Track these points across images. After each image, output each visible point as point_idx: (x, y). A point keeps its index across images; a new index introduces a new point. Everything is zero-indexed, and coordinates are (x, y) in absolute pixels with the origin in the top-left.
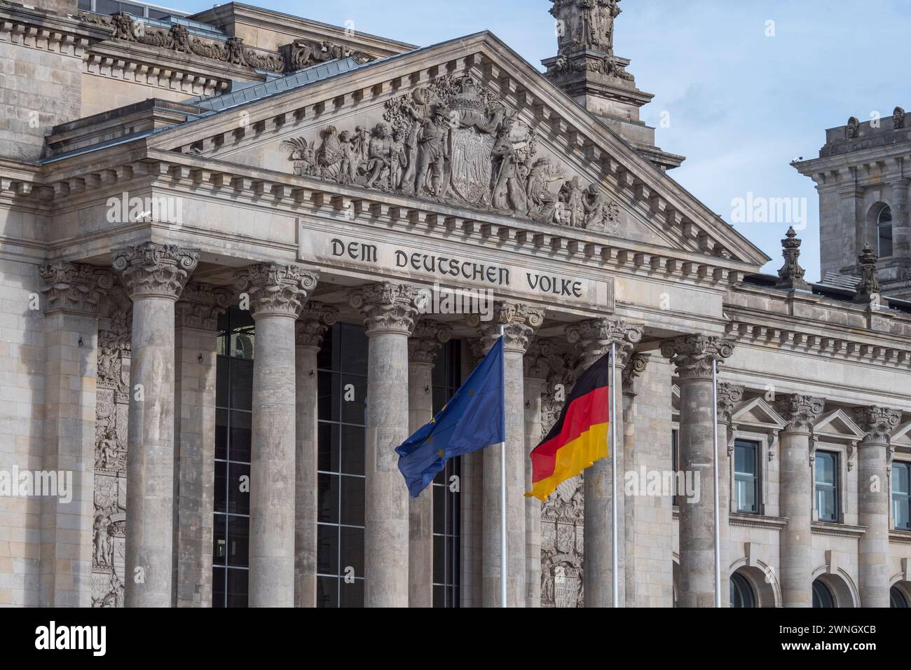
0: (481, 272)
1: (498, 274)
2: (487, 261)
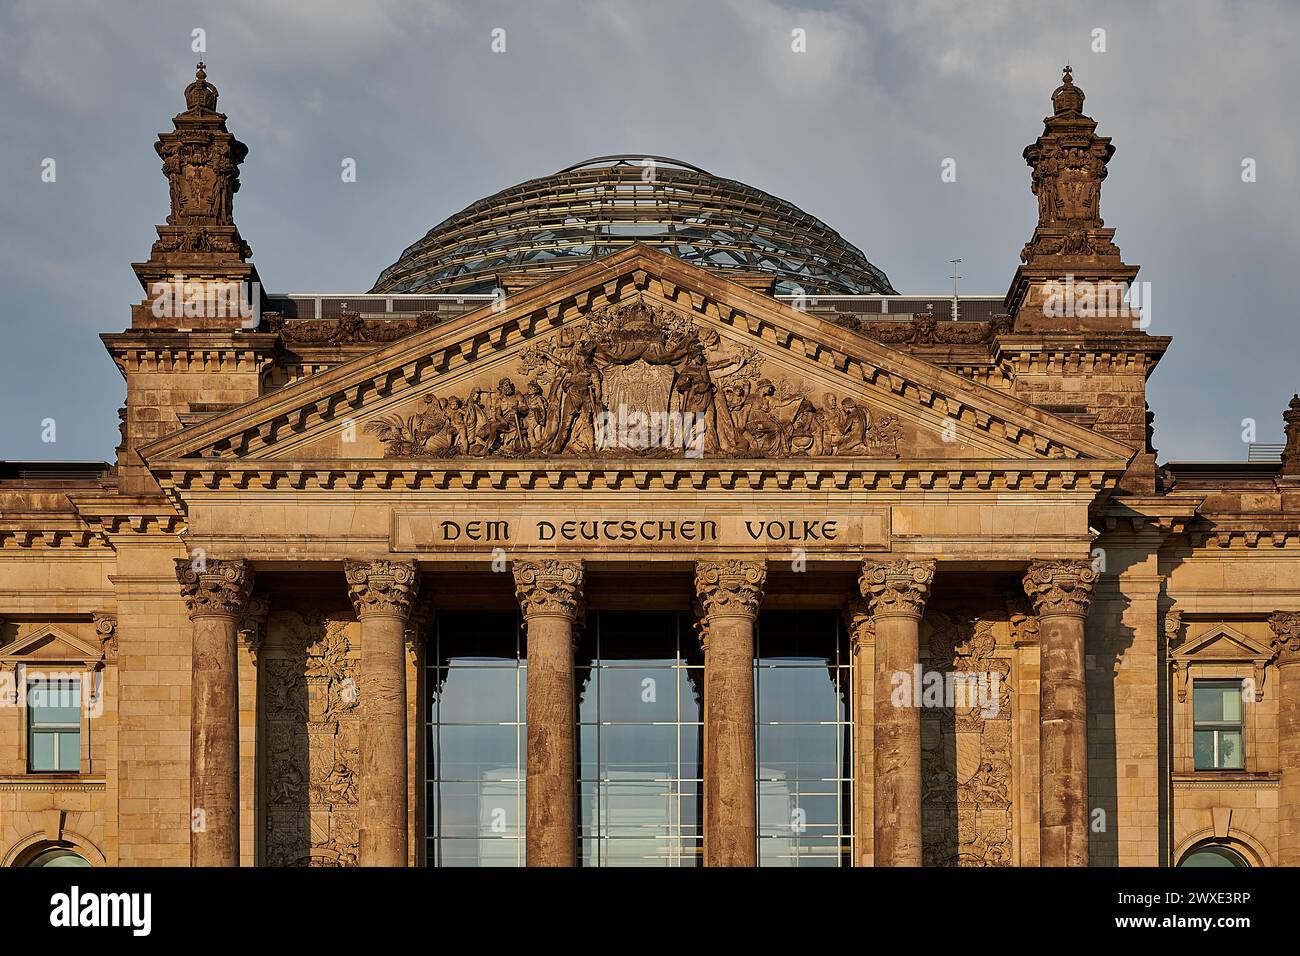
0: (673, 530)
1: (697, 528)
2: (681, 516)
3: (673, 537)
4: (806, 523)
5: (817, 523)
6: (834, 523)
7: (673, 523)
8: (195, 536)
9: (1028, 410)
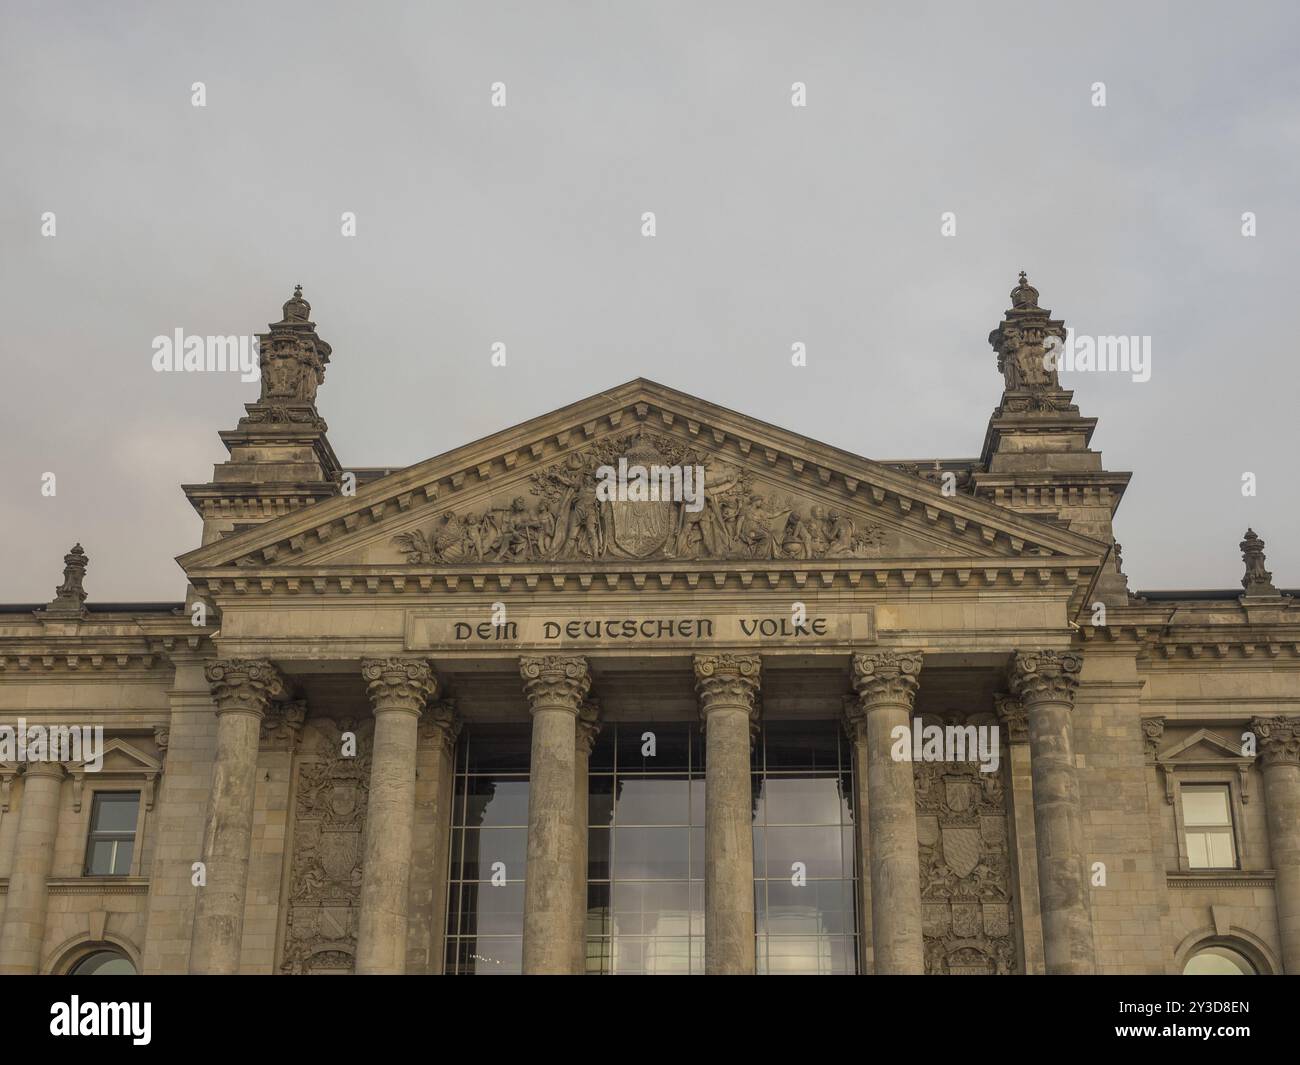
0: (670, 629)
1: (694, 626)
2: (679, 615)
3: (671, 634)
6: (824, 620)
7: (671, 622)
8: (225, 638)
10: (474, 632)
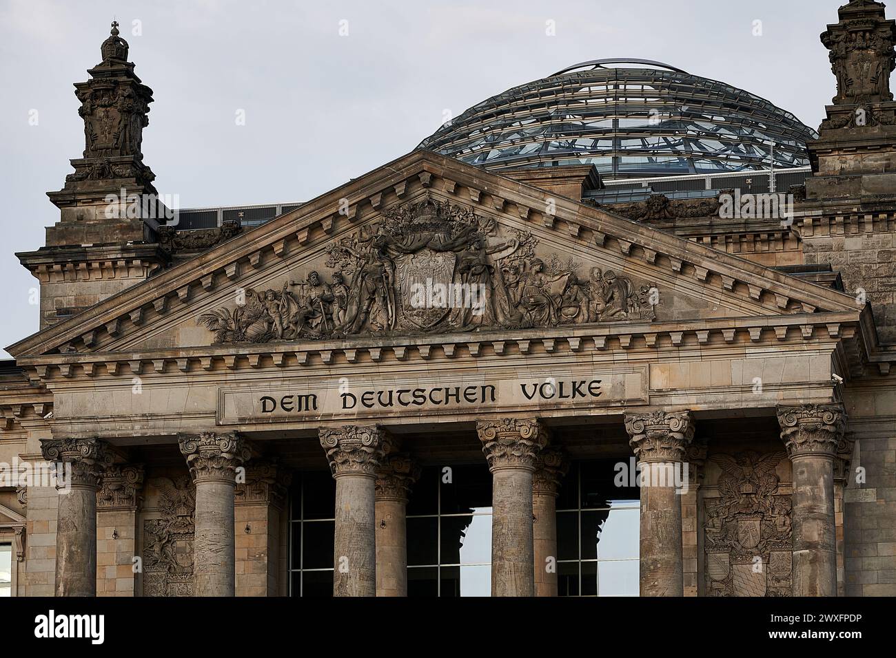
0: (457, 395)
1: (479, 392)
2: (465, 382)
3: (458, 401)
4: (574, 383)
5: (584, 382)
6: (599, 382)
7: (457, 389)
8: (57, 419)
9: (766, 272)
10: (278, 405)
